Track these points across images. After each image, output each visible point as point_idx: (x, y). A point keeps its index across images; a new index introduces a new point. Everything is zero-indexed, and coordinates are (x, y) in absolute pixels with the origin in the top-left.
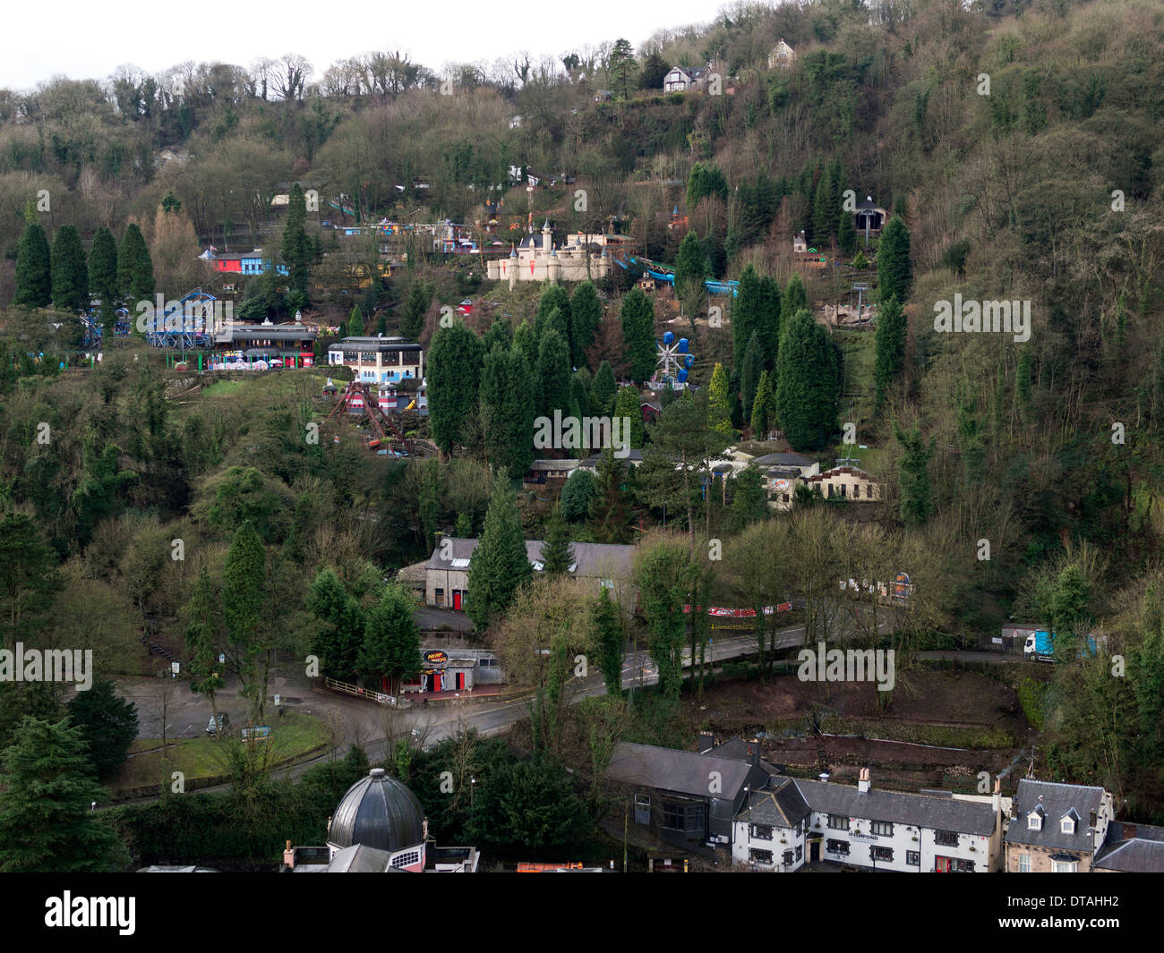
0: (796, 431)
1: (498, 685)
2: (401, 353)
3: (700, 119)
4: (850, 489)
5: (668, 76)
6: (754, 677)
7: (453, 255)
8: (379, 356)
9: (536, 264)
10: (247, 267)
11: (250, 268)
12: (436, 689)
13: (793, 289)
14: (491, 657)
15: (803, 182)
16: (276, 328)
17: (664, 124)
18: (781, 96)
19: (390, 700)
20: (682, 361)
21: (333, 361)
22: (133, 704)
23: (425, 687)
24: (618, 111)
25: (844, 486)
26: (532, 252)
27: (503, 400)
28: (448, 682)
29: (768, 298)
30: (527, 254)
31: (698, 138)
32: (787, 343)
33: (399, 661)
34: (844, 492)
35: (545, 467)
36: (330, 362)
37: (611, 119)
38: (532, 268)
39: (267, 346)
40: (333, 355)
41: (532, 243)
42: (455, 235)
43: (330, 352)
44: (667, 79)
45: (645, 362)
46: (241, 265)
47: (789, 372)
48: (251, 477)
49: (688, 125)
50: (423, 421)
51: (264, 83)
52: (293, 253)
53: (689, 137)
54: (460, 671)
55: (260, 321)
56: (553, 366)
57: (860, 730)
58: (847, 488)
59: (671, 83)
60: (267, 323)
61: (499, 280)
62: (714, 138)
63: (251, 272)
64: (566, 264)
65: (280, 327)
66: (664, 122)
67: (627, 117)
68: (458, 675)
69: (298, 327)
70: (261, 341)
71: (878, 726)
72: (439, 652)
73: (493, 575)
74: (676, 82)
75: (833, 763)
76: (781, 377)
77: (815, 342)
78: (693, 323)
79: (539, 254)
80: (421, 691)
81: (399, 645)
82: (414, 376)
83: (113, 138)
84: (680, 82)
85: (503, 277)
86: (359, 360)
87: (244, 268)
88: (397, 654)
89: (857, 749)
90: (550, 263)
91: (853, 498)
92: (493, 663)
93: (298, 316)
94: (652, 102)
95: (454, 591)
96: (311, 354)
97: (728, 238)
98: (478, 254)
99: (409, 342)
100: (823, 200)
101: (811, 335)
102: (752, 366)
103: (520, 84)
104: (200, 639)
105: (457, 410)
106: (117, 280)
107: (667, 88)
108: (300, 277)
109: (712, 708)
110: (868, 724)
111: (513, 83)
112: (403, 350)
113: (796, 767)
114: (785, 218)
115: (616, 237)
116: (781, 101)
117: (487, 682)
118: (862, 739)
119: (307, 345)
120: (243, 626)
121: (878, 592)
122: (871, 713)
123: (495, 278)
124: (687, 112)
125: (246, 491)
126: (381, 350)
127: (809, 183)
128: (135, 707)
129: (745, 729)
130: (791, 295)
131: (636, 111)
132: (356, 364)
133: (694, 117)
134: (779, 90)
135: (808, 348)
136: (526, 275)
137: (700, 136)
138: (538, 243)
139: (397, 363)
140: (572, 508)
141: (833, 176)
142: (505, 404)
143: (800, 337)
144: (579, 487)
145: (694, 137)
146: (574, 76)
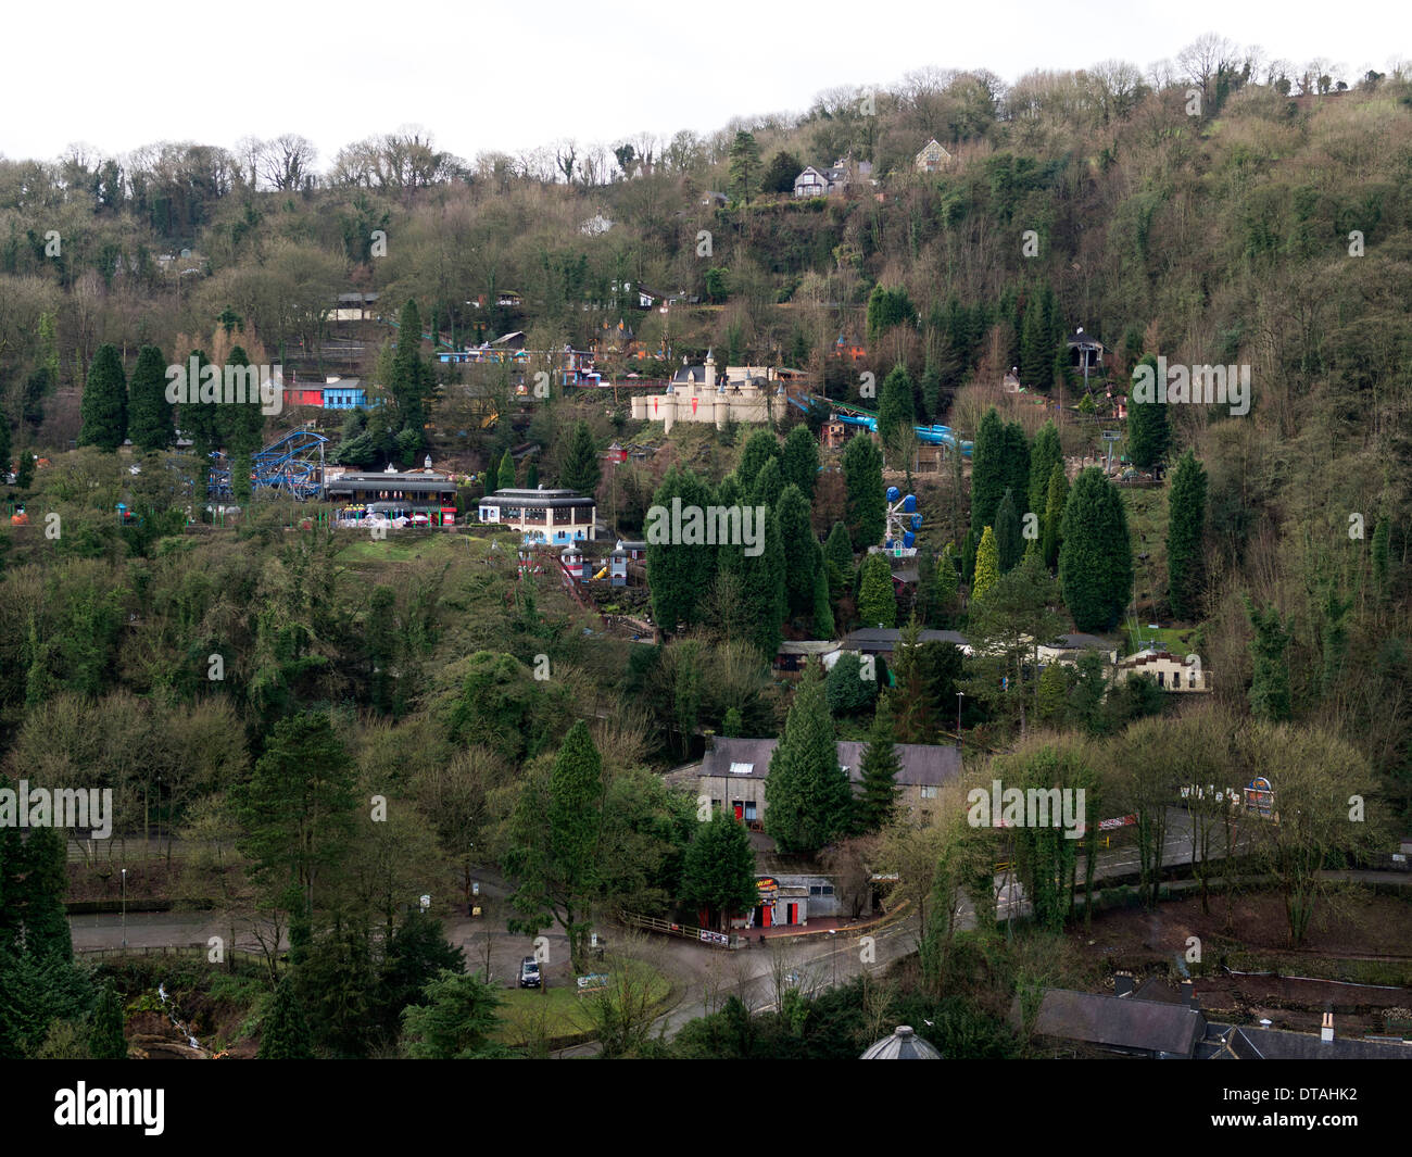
0: (1086, 608)
1: (831, 917)
2: (573, 509)
3: (849, 230)
4: (1169, 678)
5: (800, 177)
6: (1136, 905)
7: (575, 388)
8: (550, 512)
9: (699, 402)
10: (331, 399)
11: (336, 400)
12: (765, 924)
13: (1047, 439)
14: (825, 883)
15: (1004, 309)
16: (401, 476)
17: (803, 235)
18: (960, 207)
19: (720, 938)
20: (908, 522)
21: (485, 518)
22: (462, 948)
23: (751, 922)
24: (743, 218)
25: (1161, 674)
26: (691, 388)
27: (749, 569)
28: (779, 916)
29: (1013, 448)
30: (685, 390)
31: (849, 251)
32: (1075, 504)
33: (736, 891)
34: (1161, 681)
35: (792, 651)
36: (481, 518)
37: (736, 227)
38: (695, 406)
39: (398, 499)
40: (485, 511)
41: (691, 376)
42: (577, 364)
43: (481, 507)
44: (799, 180)
45: (874, 523)
46: (323, 397)
47: (1078, 538)
48: (506, 664)
49: (836, 236)
50: (618, 593)
51: (253, 169)
52: (407, 384)
53: (836, 251)
54: (793, 901)
55: (382, 468)
56: (796, 528)
57: (1274, 967)
58: (1165, 678)
59: (804, 186)
60: (391, 471)
61: (647, 421)
62: (868, 254)
63: (336, 406)
64: (736, 402)
65: (409, 474)
66: (802, 232)
67: (757, 225)
68: (790, 907)
69: (430, 475)
70: (391, 494)
71: (1294, 961)
72: (768, 878)
73: (805, 784)
74: (809, 184)
75: (1253, 1006)
76: (1066, 544)
77: (1110, 503)
78: (909, 476)
79: (700, 390)
80: (747, 927)
81: (737, 871)
82: (586, 538)
83: (108, 236)
84: (815, 185)
85: (653, 416)
86: (522, 518)
87: (326, 400)
88: (735, 882)
89: (1274, 989)
90: (717, 400)
91: (1172, 689)
92: (828, 891)
93: (428, 463)
94: (785, 208)
95: (735, 803)
96: (454, 509)
97: (926, 375)
98: (608, 389)
99: (578, 496)
100: (1033, 331)
101: (1105, 495)
102: (1006, 529)
103: (562, 179)
104: (526, 866)
105: (688, 581)
106: (216, 415)
107: (799, 191)
108: (415, 414)
109: (1102, 943)
110: (1282, 959)
111: (554, 178)
112: (576, 505)
113: (1216, 1012)
114: (995, 353)
115: (787, 370)
116: (957, 214)
117: (819, 914)
118: (1276, 976)
119: (445, 498)
120: (582, 849)
121: (1227, 801)
122: (1283, 946)
123: (643, 417)
124: (831, 222)
125: (502, 682)
126: (552, 506)
127: (1013, 311)
128: (462, 953)
129: (1147, 967)
130: (1046, 446)
131: (765, 218)
132: (518, 522)
133: (841, 228)
134: (956, 198)
135: (1101, 510)
136: (686, 415)
137: (850, 250)
138: (699, 377)
139: (568, 522)
140: (842, 701)
141: (1044, 302)
142: (752, 574)
143: (1092, 497)
144: (851, 675)
145: (842, 252)
146: (628, 170)
